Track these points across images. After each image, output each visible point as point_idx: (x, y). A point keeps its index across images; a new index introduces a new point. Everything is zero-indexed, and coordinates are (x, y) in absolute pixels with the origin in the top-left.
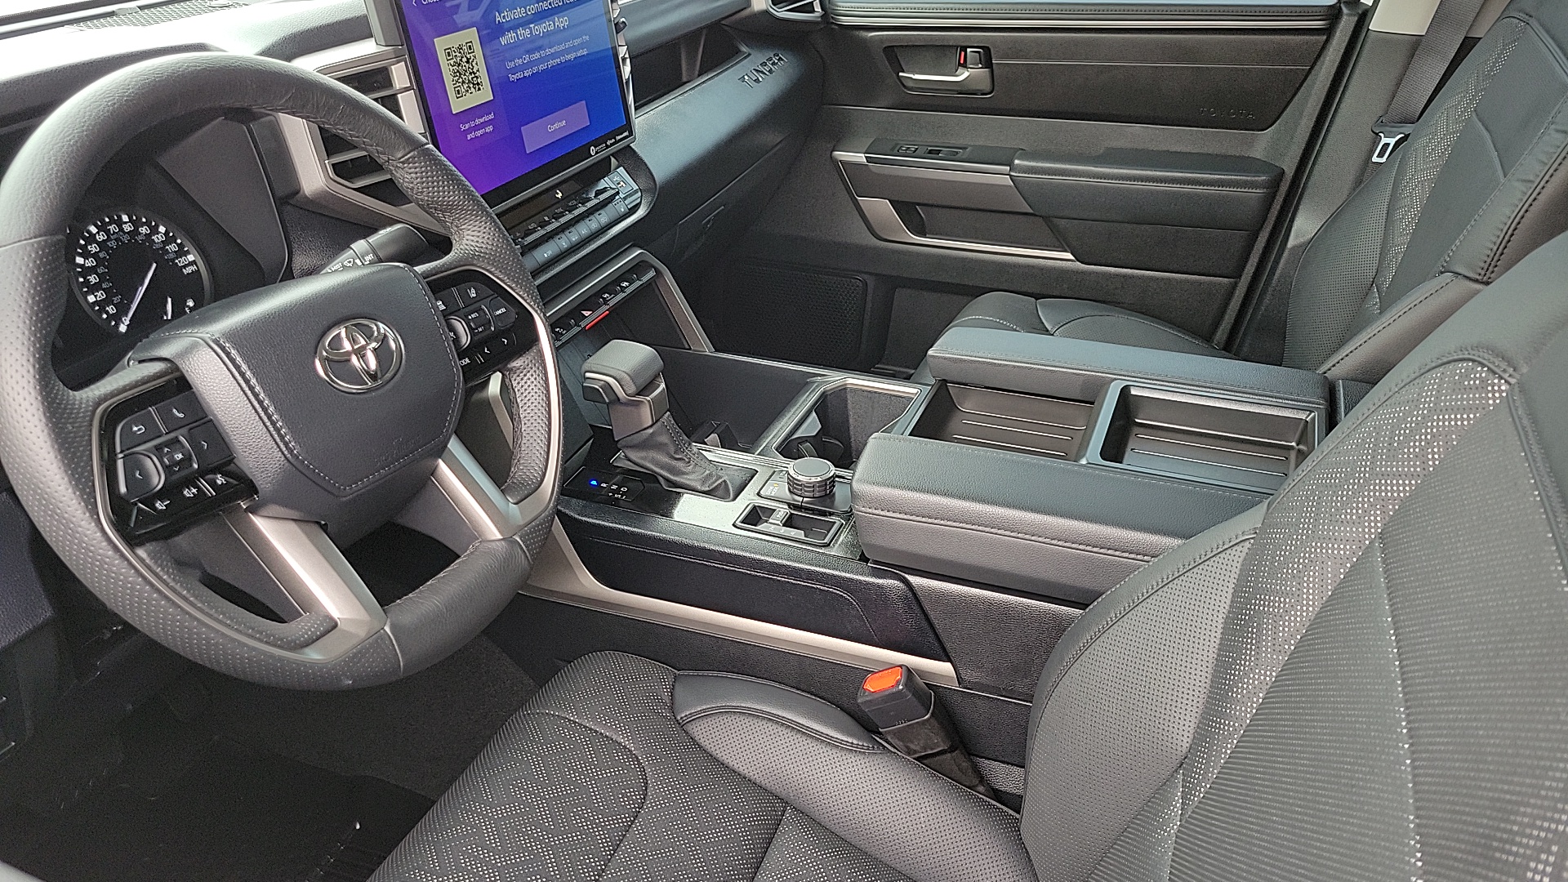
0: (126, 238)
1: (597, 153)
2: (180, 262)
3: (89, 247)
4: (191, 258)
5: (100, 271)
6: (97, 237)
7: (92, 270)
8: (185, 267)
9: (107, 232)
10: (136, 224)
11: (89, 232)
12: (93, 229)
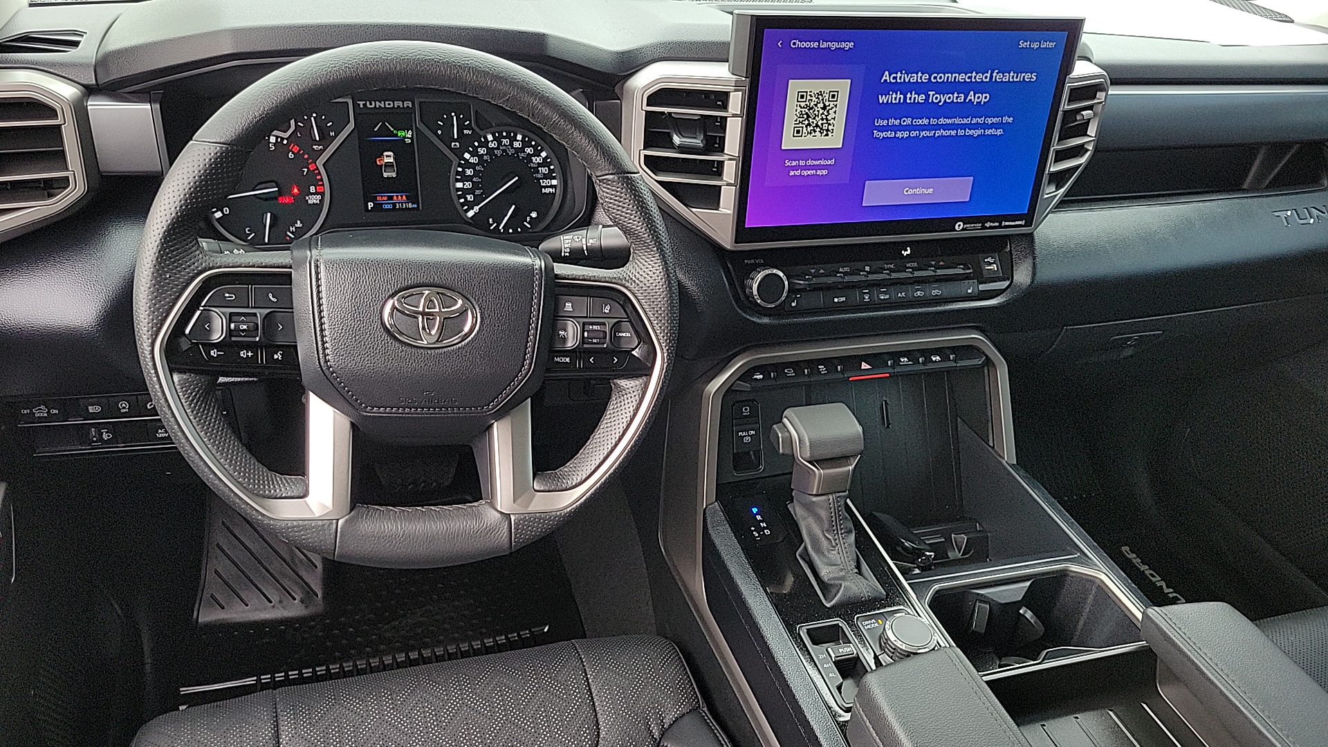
0: (512, 151)
1: (963, 230)
2: (543, 182)
3: (479, 149)
4: (554, 182)
5: (478, 168)
6: (490, 143)
7: (472, 166)
8: (545, 187)
9: (500, 143)
10: (525, 144)
11: (486, 138)
12: (490, 137)
